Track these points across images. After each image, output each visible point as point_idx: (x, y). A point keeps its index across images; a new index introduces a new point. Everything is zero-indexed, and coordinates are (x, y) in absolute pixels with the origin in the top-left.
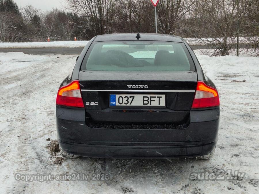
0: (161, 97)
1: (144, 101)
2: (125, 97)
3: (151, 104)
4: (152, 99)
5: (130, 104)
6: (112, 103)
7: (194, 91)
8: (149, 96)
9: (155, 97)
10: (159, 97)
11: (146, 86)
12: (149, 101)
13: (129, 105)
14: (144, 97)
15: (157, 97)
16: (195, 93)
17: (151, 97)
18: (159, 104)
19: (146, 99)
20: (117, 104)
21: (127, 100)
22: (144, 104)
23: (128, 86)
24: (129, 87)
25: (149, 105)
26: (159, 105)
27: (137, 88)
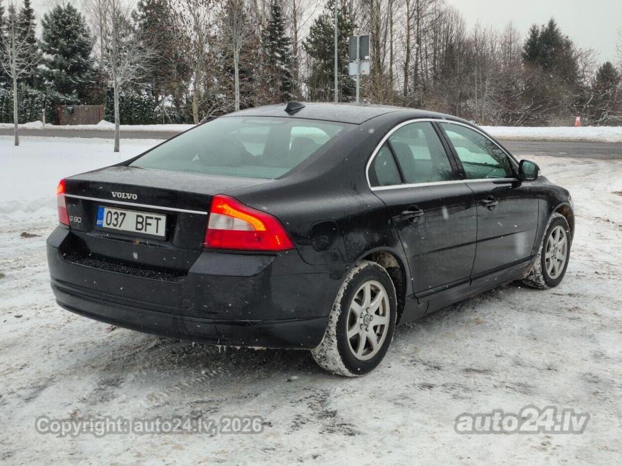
0: (160, 219)
1: (137, 223)
2: (114, 214)
3: (146, 230)
4: (149, 221)
5: (120, 226)
6: (99, 222)
7: (206, 213)
8: (144, 215)
9: (152, 218)
10: (158, 219)
11: (135, 197)
12: (144, 223)
13: (117, 228)
14: (138, 216)
15: (156, 219)
16: (207, 217)
17: (147, 217)
18: (157, 232)
19: (140, 220)
20: (105, 225)
21: (116, 219)
22: (137, 229)
23: (113, 193)
24: (114, 196)
25: (143, 231)
26: (157, 234)
27: (123, 197)
